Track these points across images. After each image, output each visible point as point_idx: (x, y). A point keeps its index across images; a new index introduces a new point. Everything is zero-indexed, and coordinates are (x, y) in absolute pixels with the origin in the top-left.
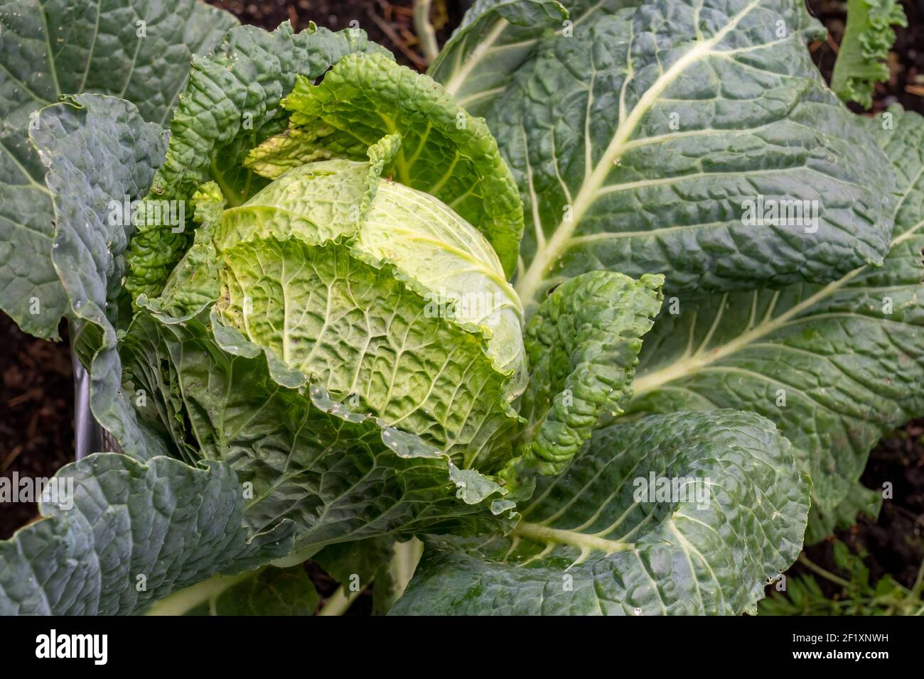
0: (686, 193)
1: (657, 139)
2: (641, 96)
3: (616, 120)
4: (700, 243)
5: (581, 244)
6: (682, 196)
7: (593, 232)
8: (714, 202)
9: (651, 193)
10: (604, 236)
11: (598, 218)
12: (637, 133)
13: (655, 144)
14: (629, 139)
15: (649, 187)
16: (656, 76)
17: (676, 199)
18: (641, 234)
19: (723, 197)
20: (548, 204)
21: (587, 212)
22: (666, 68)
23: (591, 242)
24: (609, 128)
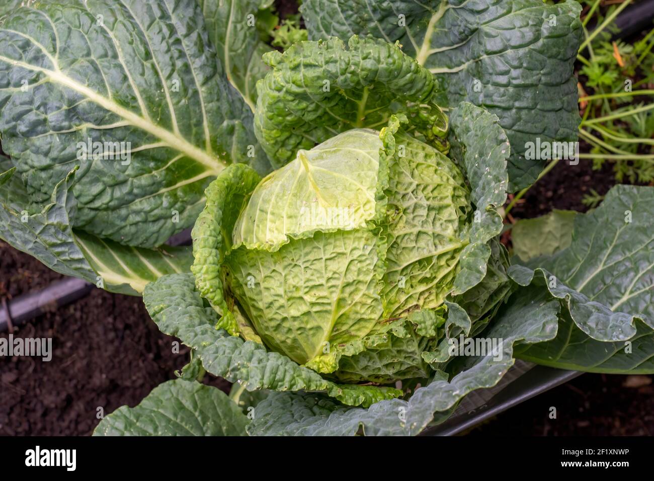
0: (170, 68)
1: (137, 94)
2: (108, 111)
3: (126, 128)
4: (199, 56)
5: (211, 141)
6: (173, 71)
7: (203, 133)
8: (172, 48)
9: (174, 94)
10: (205, 124)
11: (194, 130)
12: (136, 110)
13: (141, 96)
14: (141, 115)
15: (170, 96)
16: (91, 103)
17: (175, 75)
18: (202, 96)
19: (167, 43)
20: (183, 172)
21: (189, 141)
22: (83, 97)
23: (210, 133)
24: (131, 133)
